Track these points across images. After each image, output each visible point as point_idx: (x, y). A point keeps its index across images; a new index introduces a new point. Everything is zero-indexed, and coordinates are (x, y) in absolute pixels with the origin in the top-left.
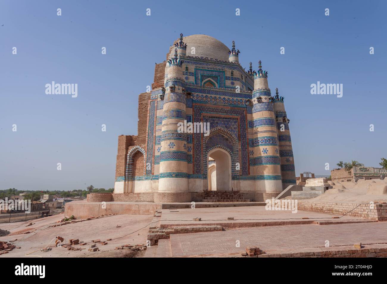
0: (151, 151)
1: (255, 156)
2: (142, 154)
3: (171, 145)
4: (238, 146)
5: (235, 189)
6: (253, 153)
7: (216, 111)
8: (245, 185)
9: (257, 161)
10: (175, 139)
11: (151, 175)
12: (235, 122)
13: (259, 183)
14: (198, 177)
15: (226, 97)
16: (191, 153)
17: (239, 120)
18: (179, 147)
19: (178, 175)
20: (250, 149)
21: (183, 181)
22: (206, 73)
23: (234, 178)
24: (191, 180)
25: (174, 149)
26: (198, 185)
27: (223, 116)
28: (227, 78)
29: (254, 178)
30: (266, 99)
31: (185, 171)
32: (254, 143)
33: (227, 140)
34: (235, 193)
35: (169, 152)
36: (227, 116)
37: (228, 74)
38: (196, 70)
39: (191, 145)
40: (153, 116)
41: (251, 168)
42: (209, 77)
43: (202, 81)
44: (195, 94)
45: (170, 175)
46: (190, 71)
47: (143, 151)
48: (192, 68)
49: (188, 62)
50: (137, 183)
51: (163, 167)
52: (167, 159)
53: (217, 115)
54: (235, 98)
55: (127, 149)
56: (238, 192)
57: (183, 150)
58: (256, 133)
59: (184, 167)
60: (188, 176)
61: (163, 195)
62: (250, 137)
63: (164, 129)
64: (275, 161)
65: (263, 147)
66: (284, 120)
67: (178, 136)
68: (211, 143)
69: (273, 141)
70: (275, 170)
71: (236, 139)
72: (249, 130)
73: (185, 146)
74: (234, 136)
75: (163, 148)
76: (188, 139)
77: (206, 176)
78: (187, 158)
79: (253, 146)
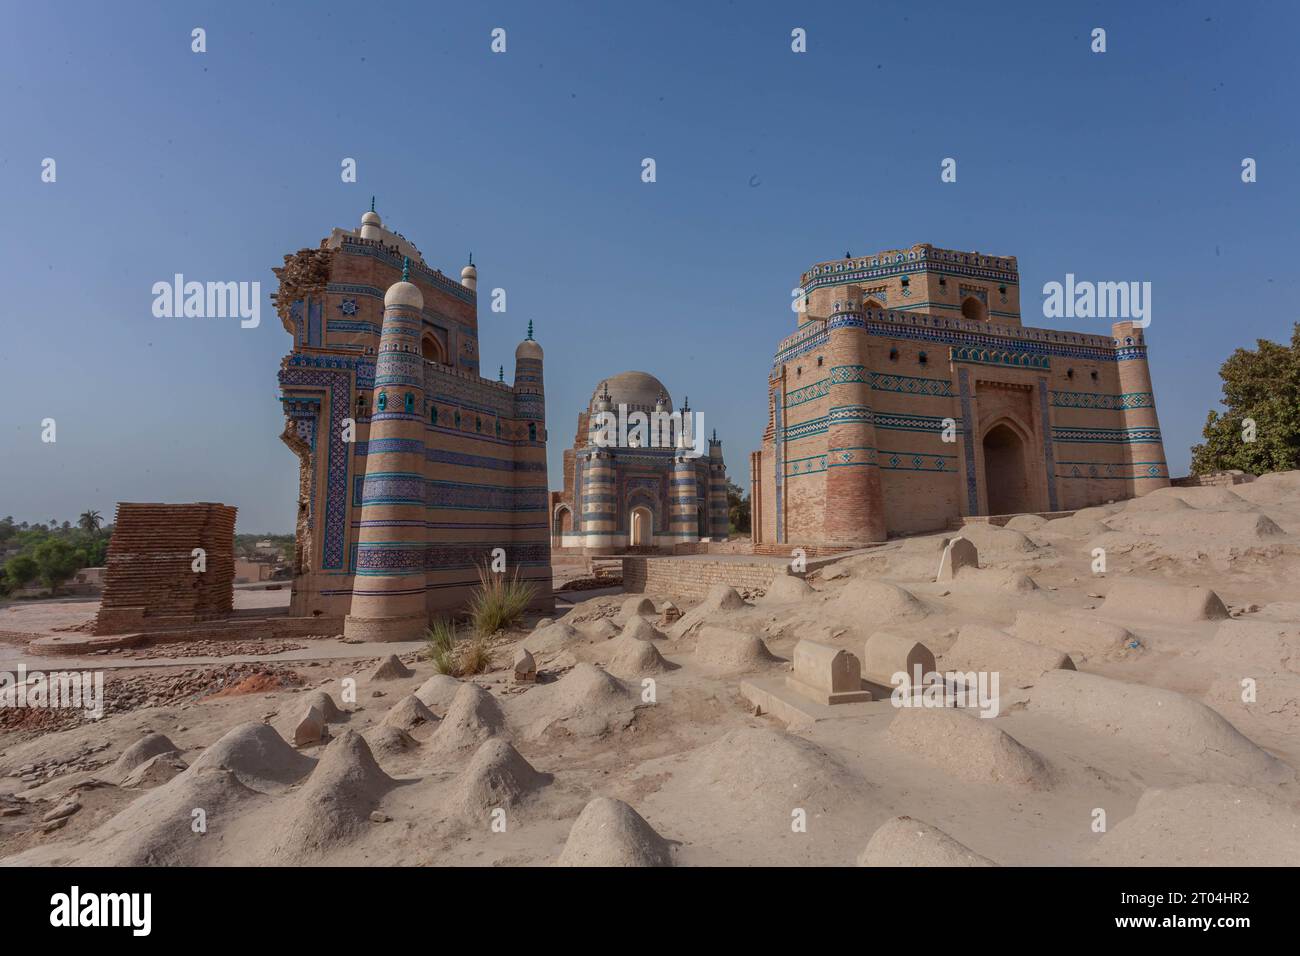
0: (578, 510)
1: (676, 514)
2: (569, 511)
3: (598, 506)
4: (659, 504)
5: (655, 544)
6: (673, 510)
7: (638, 471)
8: (664, 541)
9: (676, 519)
11: (577, 530)
12: (657, 481)
13: (676, 538)
14: (619, 534)
15: (650, 457)
16: (616, 513)
17: (661, 479)
18: (604, 508)
19: (603, 533)
20: (671, 507)
21: (608, 538)
23: (655, 534)
24: (615, 536)
25: (600, 510)
26: (621, 540)
27: (645, 476)
29: (673, 534)
31: (609, 529)
32: (675, 501)
33: (649, 498)
34: (653, 547)
35: (596, 513)
36: (650, 476)
39: (615, 505)
40: (579, 478)
41: (671, 525)
44: (620, 456)
45: (595, 533)
47: (570, 508)
50: (564, 538)
51: (590, 525)
52: (593, 519)
53: (640, 476)
54: (658, 458)
55: (554, 506)
56: (657, 547)
57: (607, 511)
58: (678, 492)
59: (609, 525)
60: (612, 533)
61: (591, 549)
62: (670, 495)
63: (590, 492)
64: (690, 518)
65: (682, 506)
66: (719, 467)
67: (604, 498)
68: (633, 503)
69: (690, 500)
70: (691, 528)
71: (657, 497)
72: (671, 488)
73: (609, 507)
74: (656, 495)
75: (590, 508)
76: (612, 499)
77: (628, 533)
78: (612, 517)
79: (674, 504)
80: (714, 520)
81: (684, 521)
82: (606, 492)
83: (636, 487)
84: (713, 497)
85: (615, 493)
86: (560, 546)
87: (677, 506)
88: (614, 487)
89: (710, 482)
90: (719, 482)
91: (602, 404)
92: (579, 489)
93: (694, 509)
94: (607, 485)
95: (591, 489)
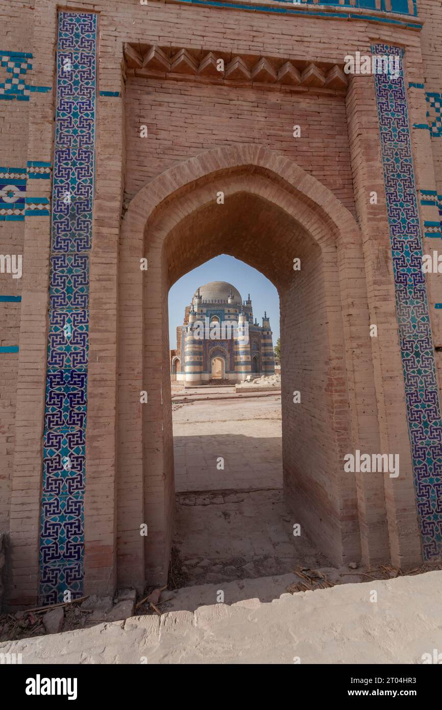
0: (183, 359)
1: (238, 361)
2: (179, 361)
3: (190, 358)
4: (228, 356)
5: (227, 378)
6: (236, 359)
8: (231, 376)
9: (238, 364)
10: (193, 355)
11: (183, 371)
12: (227, 342)
13: (240, 375)
14: (206, 373)
16: (202, 361)
17: (229, 341)
18: (194, 359)
19: (194, 373)
20: (235, 357)
21: (198, 376)
22: (213, 313)
23: (226, 372)
24: (202, 374)
25: (192, 360)
26: (206, 377)
28: (226, 314)
29: (237, 372)
31: (198, 370)
32: (237, 353)
33: (223, 352)
34: (226, 380)
35: (190, 362)
37: (226, 311)
38: (207, 311)
39: (202, 357)
40: (184, 341)
41: (235, 367)
42: (215, 315)
43: (211, 317)
45: (190, 373)
46: (203, 312)
47: (179, 359)
48: (205, 310)
49: (202, 307)
50: (178, 375)
51: (188, 368)
52: (189, 365)
55: (172, 358)
56: (228, 380)
57: (197, 360)
58: (239, 348)
59: (198, 368)
60: (200, 373)
61: (188, 382)
62: (235, 350)
63: (187, 350)
64: (246, 363)
65: (241, 356)
66: (268, 333)
67: (194, 353)
68: (214, 355)
69: (246, 353)
70: (246, 368)
72: (235, 346)
73: (198, 358)
74: (226, 350)
75: (188, 359)
76: (200, 354)
77: (210, 372)
78: (199, 364)
79: (237, 355)
80: (266, 363)
81: (242, 365)
82: (195, 350)
83: (214, 346)
84: (265, 350)
85: (202, 350)
86: (176, 380)
87: (239, 356)
88: (202, 346)
89: (262, 341)
90: (268, 341)
91: (196, 301)
92: (183, 348)
93: (248, 358)
94: (197, 346)
95: (188, 348)
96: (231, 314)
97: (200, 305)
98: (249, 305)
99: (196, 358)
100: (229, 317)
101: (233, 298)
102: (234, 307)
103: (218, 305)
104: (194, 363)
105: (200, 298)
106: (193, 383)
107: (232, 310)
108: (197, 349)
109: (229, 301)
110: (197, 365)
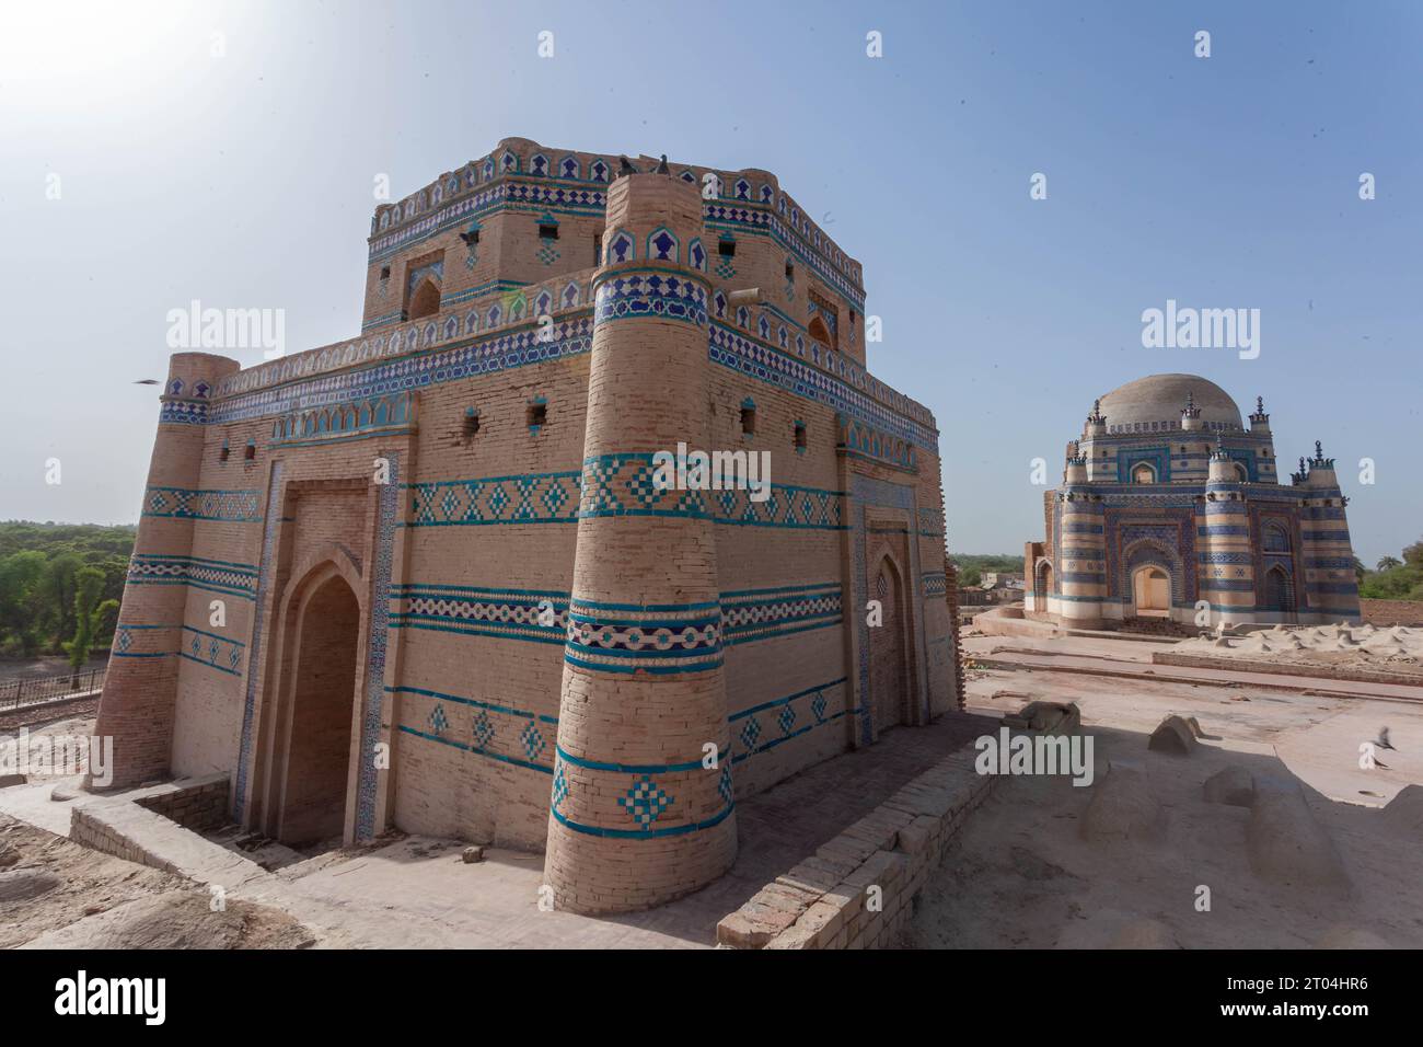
0: (1058, 564)
1: (1210, 577)
2: (1050, 568)
3: (1071, 565)
4: (1179, 563)
5: (1176, 619)
6: (1205, 572)
7: (1141, 516)
8: (1187, 616)
9: (1209, 585)
10: (1075, 558)
11: (1057, 594)
12: (1174, 530)
14: (1115, 602)
15: (1158, 496)
16: (1105, 572)
17: (1180, 527)
18: (1080, 567)
19: (1083, 599)
20: (1200, 566)
22: (1137, 455)
23: (1174, 604)
24: (1105, 604)
25: (1074, 570)
26: (1117, 610)
27: (1151, 522)
28: (1175, 458)
30: (1222, 495)
32: (1206, 558)
33: (1163, 553)
34: (1172, 624)
35: (1069, 573)
36: (1160, 523)
37: (1176, 451)
38: (1121, 452)
39: (1103, 562)
40: (1058, 523)
41: (1201, 593)
42: (1142, 460)
43: (1130, 467)
44: (1108, 496)
45: (1071, 599)
46: (1109, 456)
47: (1050, 564)
48: (1113, 451)
49: (1107, 443)
50: (1049, 600)
51: (1067, 588)
52: (1068, 581)
53: (1144, 522)
54: (1173, 496)
55: (1035, 560)
56: (1179, 623)
57: (1086, 570)
58: (1210, 545)
59: (1090, 590)
60: (1099, 600)
61: (1064, 619)
62: (1200, 550)
63: (1065, 545)
64: (1233, 585)
65: (1217, 566)
66: (1328, 502)
67: (1080, 554)
68: (1136, 560)
69: (1232, 558)
70: (1234, 600)
71: (1175, 552)
72: (1199, 540)
73: (1089, 565)
74: (1173, 550)
75: (1066, 565)
76: (1097, 555)
77: (1128, 600)
78: (1096, 579)
79: (1206, 563)
80: (1321, 588)
81: (1220, 589)
82: (1080, 545)
83: (1138, 537)
84: (1316, 549)
85: (1103, 546)
86: (1045, 610)
87: (1209, 566)
88: (1101, 538)
89: (1306, 525)
90: (1332, 525)
91: (1092, 429)
92: (1058, 540)
93: (1241, 573)
94: (1086, 537)
95: (1067, 541)
96: (1190, 457)
97: (1100, 439)
98: (1260, 427)
99: (1085, 566)
100: (1184, 464)
101: (1195, 415)
102: (1200, 439)
103: (1152, 437)
104: (1078, 577)
105: (1100, 422)
106: (1080, 623)
107: (1192, 447)
108: (1087, 545)
109: (1185, 424)
110: (1085, 581)
